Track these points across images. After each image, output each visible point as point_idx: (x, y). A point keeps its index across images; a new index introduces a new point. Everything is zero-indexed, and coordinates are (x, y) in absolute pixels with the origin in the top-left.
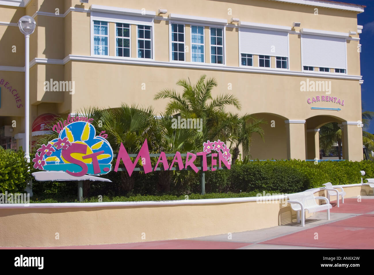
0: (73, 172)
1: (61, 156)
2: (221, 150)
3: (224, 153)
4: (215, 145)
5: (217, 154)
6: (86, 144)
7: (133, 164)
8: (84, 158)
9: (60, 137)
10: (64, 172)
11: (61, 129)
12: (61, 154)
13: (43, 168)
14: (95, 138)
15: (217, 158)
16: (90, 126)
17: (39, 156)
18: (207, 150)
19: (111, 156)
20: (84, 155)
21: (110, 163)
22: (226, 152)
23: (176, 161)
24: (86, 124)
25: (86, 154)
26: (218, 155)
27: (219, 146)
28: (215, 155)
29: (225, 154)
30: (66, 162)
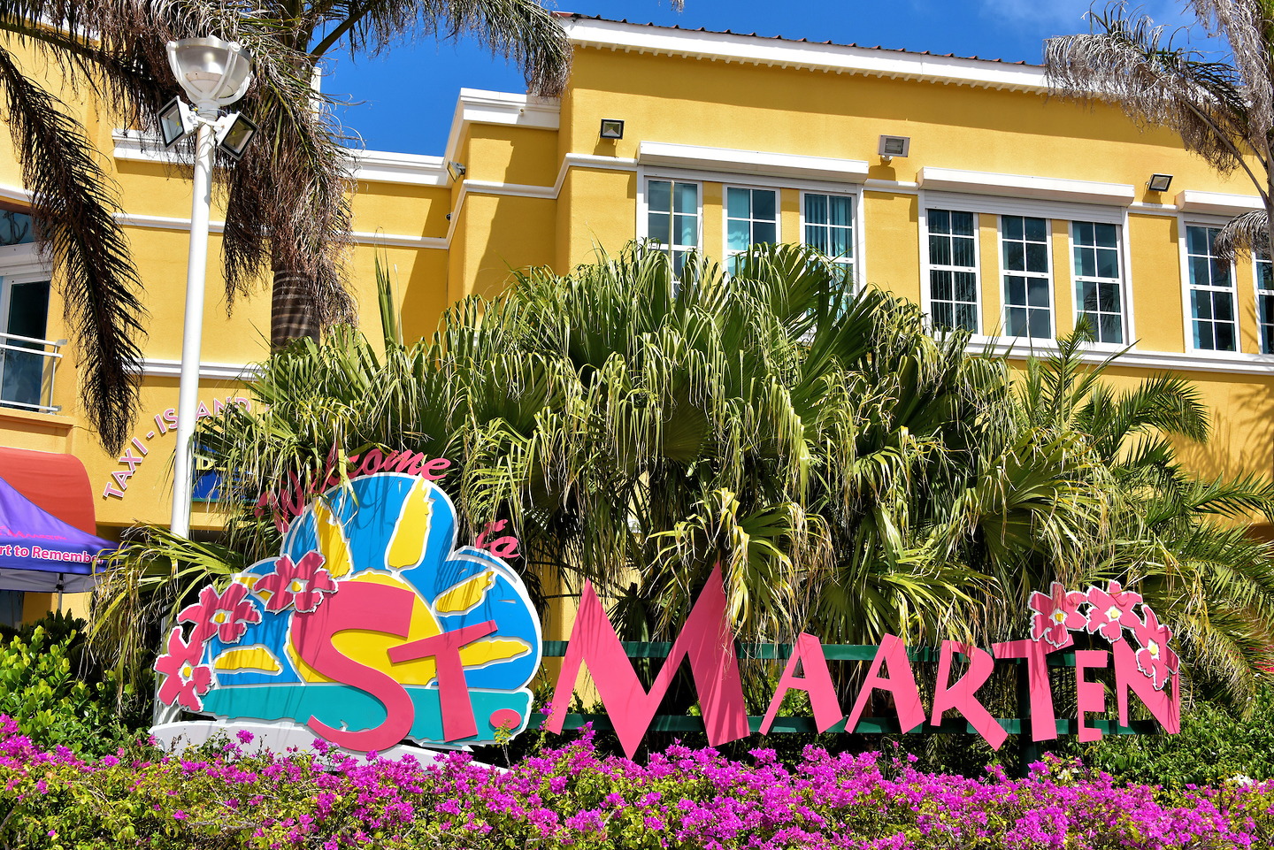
0: (344, 730)
1: (288, 647)
2: (1127, 634)
3: (1142, 649)
4: (1093, 607)
5: (1105, 653)
6: (409, 588)
7: (647, 692)
8: (397, 656)
9: (285, 552)
10: (300, 729)
11: (293, 510)
12: (288, 634)
13: (201, 704)
14: (453, 556)
15: (1106, 674)
16: (434, 495)
17: (186, 646)
18: (1049, 630)
19: (530, 652)
20: (397, 642)
21: (523, 689)
22: (1151, 642)
23: (883, 684)
24: (414, 487)
25: (405, 637)
26: (1111, 659)
27: (1113, 613)
28: (1097, 659)
29: (1147, 654)
30: (308, 677)
